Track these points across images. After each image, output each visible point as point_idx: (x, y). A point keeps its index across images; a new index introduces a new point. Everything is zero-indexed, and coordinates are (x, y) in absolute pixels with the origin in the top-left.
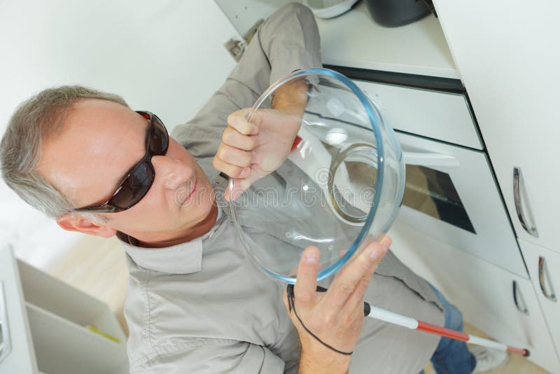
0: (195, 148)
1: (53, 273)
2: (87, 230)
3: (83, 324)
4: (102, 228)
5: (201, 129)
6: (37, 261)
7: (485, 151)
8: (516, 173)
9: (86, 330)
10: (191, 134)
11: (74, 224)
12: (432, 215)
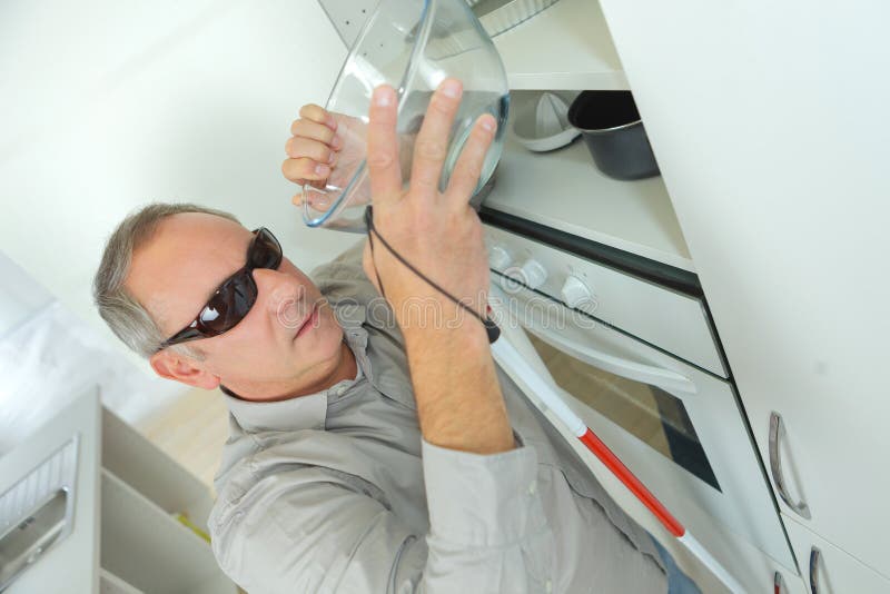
0: (333, 293)
1: (139, 429)
2: (185, 377)
3: (171, 511)
4: (201, 374)
5: (346, 268)
6: (128, 413)
7: (731, 380)
8: (775, 420)
9: (173, 519)
10: (332, 276)
11: (170, 367)
12: (662, 452)
